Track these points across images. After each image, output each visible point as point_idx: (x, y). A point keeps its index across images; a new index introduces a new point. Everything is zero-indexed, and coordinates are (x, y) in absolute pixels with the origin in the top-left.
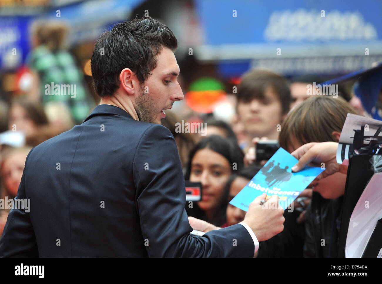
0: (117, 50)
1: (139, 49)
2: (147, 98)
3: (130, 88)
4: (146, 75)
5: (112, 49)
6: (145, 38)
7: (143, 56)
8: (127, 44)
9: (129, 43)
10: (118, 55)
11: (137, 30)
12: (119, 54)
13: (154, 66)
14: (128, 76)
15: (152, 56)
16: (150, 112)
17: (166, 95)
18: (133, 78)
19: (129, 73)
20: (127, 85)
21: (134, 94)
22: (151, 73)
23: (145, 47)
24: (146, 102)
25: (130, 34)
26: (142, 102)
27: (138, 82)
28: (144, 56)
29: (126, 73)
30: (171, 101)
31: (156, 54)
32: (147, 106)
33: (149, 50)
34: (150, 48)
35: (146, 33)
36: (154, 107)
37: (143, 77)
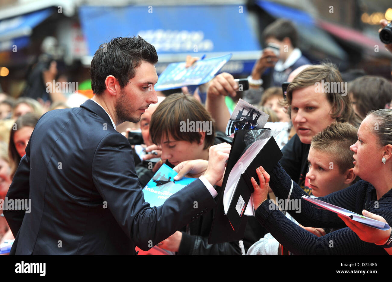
0: (106, 60)
1: (122, 61)
2: (126, 99)
3: (113, 91)
4: (125, 82)
5: (103, 58)
6: (128, 53)
7: (124, 67)
8: (114, 56)
9: (116, 55)
10: (107, 64)
11: (125, 46)
12: (107, 62)
13: (133, 76)
14: (112, 81)
15: (132, 68)
16: (127, 110)
17: (141, 99)
18: (116, 83)
19: (113, 79)
20: (110, 88)
21: (116, 95)
22: (130, 81)
23: (127, 60)
24: (125, 103)
25: (118, 48)
26: (121, 102)
27: (120, 87)
28: (126, 67)
29: (110, 79)
30: (147, 103)
31: (136, 67)
32: (125, 105)
33: (129, 63)
34: (131, 61)
35: (132, 49)
36: (131, 107)
37: (123, 83)
